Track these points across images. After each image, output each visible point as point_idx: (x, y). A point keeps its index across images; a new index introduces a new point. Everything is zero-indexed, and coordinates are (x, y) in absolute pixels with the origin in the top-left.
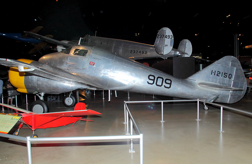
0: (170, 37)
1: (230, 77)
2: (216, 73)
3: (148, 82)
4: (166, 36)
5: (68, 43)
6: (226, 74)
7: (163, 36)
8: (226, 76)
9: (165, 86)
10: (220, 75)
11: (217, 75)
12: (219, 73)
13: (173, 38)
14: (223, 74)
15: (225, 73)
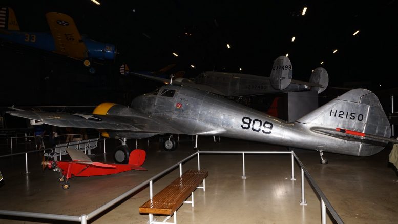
0: (289, 67)
1: (360, 118)
2: (338, 113)
3: (242, 126)
4: (284, 66)
5: (183, 81)
7: (280, 67)
8: (353, 118)
9: (263, 131)
10: (344, 116)
11: (339, 117)
12: (342, 113)
13: (292, 69)
14: (349, 114)
15: (351, 113)
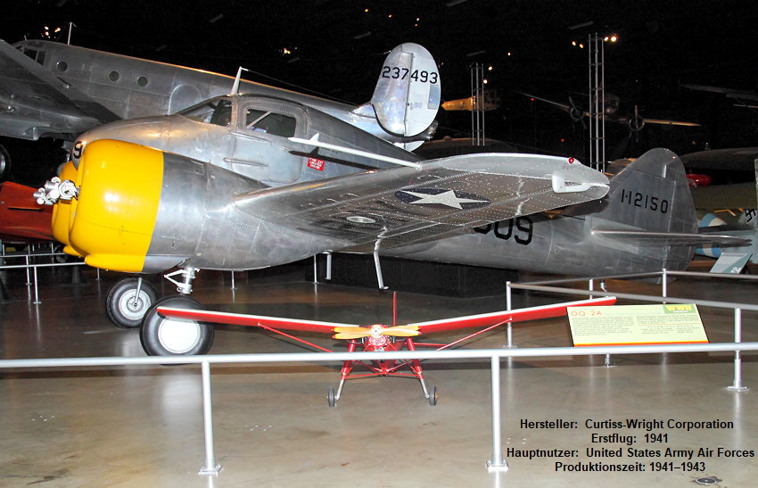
0: (430, 78)
1: (664, 209)
2: (633, 198)
4: (417, 71)
6: (654, 201)
7: (406, 73)
8: (654, 207)
9: (516, 237)
10: (643, 203)
11: (635, 205)
12: (639, 197)
14: (649, 199)
15: (652, 198)
